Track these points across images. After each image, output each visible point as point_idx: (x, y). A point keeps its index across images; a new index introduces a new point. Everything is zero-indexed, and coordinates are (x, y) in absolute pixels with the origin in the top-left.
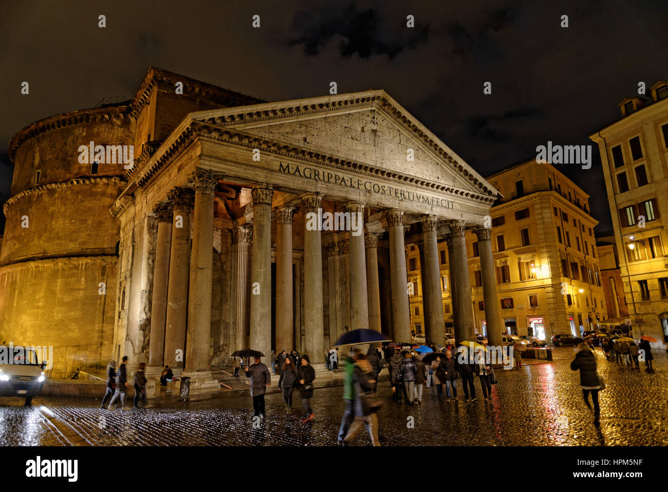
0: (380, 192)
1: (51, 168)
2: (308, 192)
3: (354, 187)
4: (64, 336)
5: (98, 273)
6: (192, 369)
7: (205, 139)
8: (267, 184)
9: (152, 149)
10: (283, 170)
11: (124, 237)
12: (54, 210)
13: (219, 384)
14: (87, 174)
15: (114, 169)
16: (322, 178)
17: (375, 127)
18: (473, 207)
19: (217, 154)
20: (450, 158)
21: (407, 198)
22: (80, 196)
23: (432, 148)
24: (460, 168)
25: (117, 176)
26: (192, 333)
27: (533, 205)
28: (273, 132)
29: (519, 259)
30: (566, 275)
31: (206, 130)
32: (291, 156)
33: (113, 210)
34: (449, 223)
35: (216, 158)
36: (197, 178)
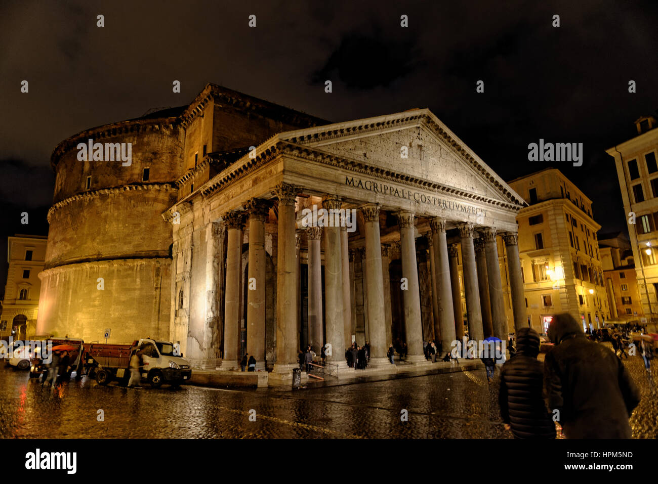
0: (427, 202)
1: (102, 175)
2: (369, 202)
3: (405, 198)
4: (121, 333)
5: (152, 274)
6: (285, 362)
7: (287, 156)
8: (337, 196)
9: (212, 160)
10: (349, 183)
11: (178, 240)
12: (108, 214)
13: (307, 375)
14: (139, 181)
15: (165, 176)
16: (379, 190)
17: (420, 143)
18: (502, 215)
19: (296, 170)
20: (484, 170)
21: (448, 207)
22: (132, 202)
23: (468, 161)
24: (492, 179)
25: (167, 183)
26: (283, 330)
27: (547, 211)
28: (340, 148)
29: (533, 262)
30: (577, 277)
31: (288, 149)
32: (356, 171)
33: (166, 216)
34: (482, 230)
35: (296, 173)
36: (281, 191)
